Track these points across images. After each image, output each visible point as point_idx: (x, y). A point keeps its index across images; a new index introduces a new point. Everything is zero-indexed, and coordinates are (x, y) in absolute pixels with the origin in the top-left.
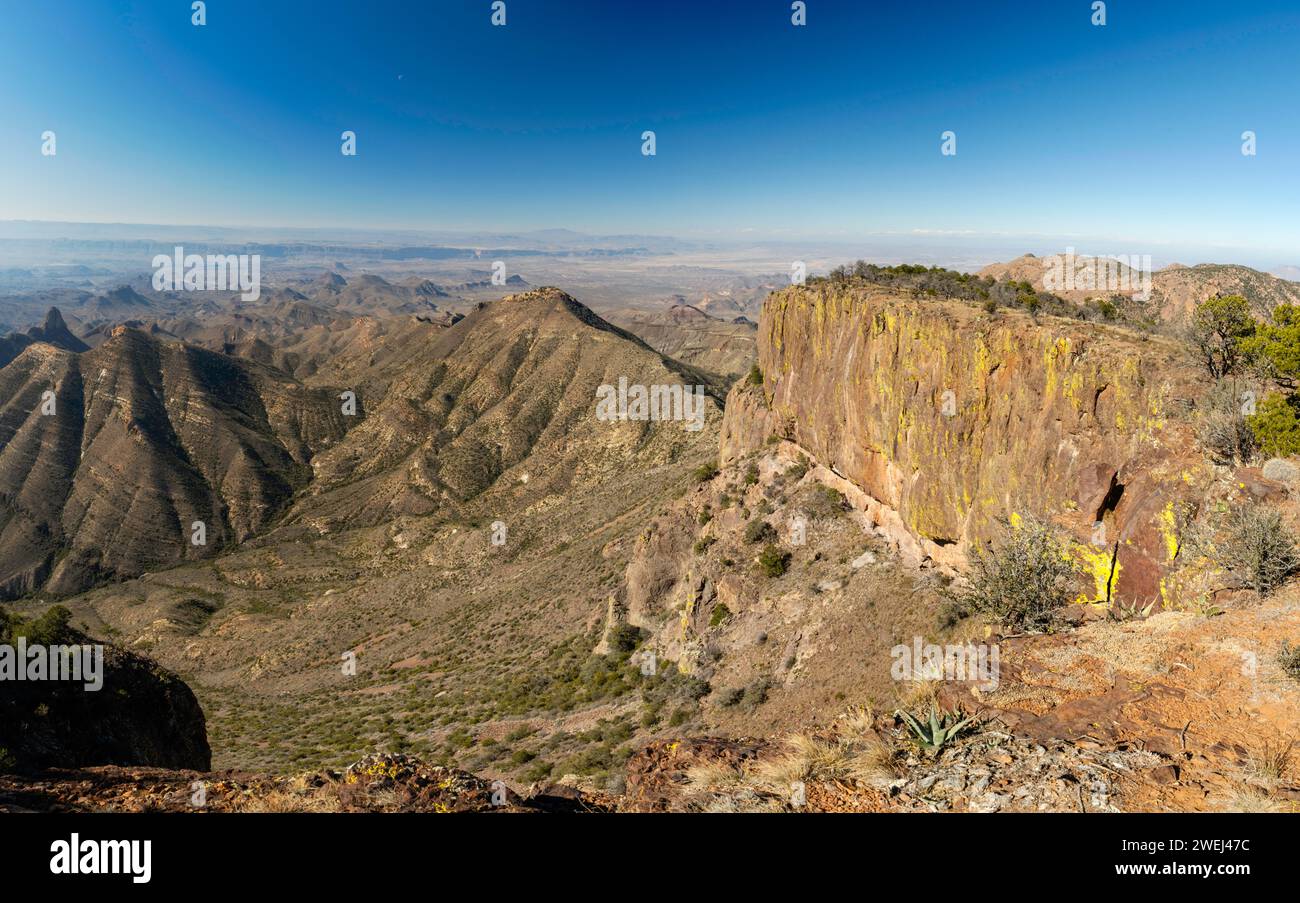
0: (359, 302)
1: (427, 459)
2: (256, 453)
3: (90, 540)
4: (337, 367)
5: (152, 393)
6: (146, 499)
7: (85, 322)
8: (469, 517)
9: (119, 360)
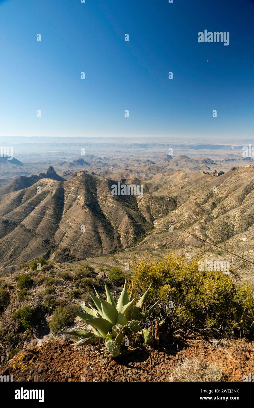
0: (177, 165)
1: (202, 226)
2: (132, 217)
3: (66, 245)
4: (167, 189)
5: (92, 195)
6: (89, 231)
7: (63, 171)
8: (217, 251)
9: (79, 184)
